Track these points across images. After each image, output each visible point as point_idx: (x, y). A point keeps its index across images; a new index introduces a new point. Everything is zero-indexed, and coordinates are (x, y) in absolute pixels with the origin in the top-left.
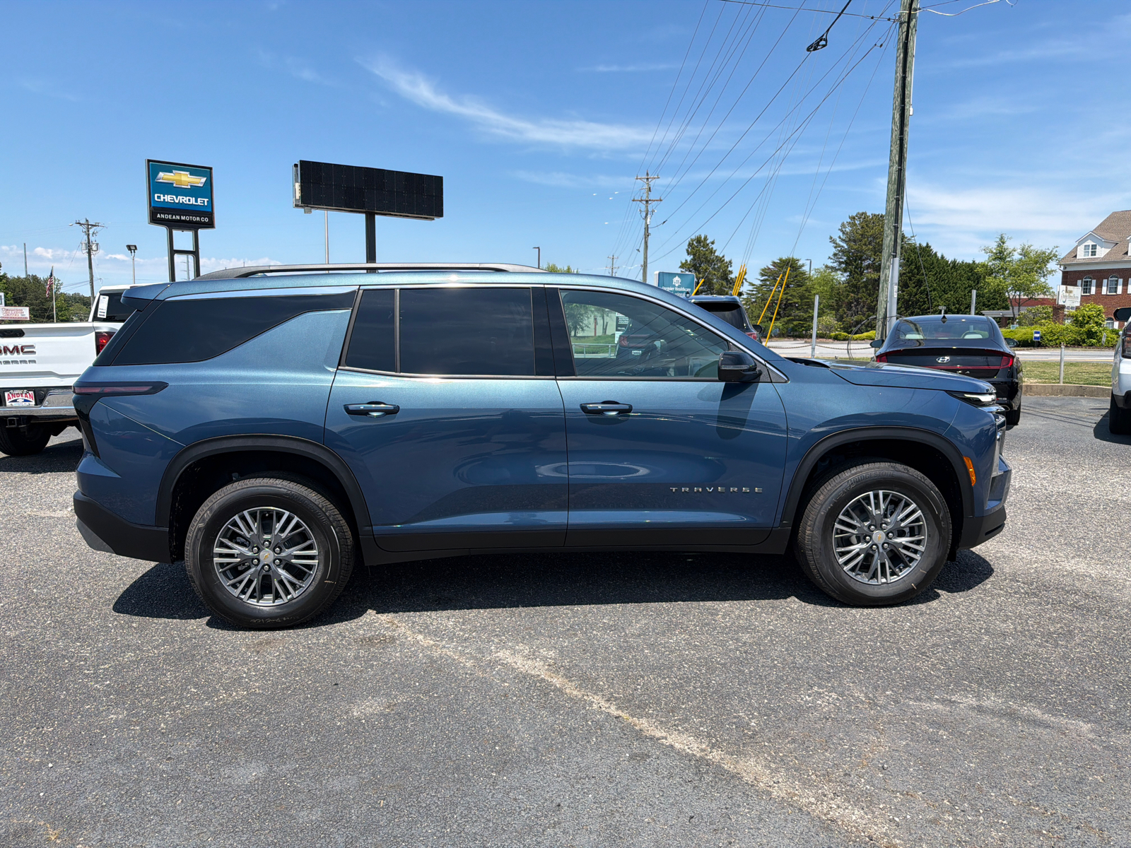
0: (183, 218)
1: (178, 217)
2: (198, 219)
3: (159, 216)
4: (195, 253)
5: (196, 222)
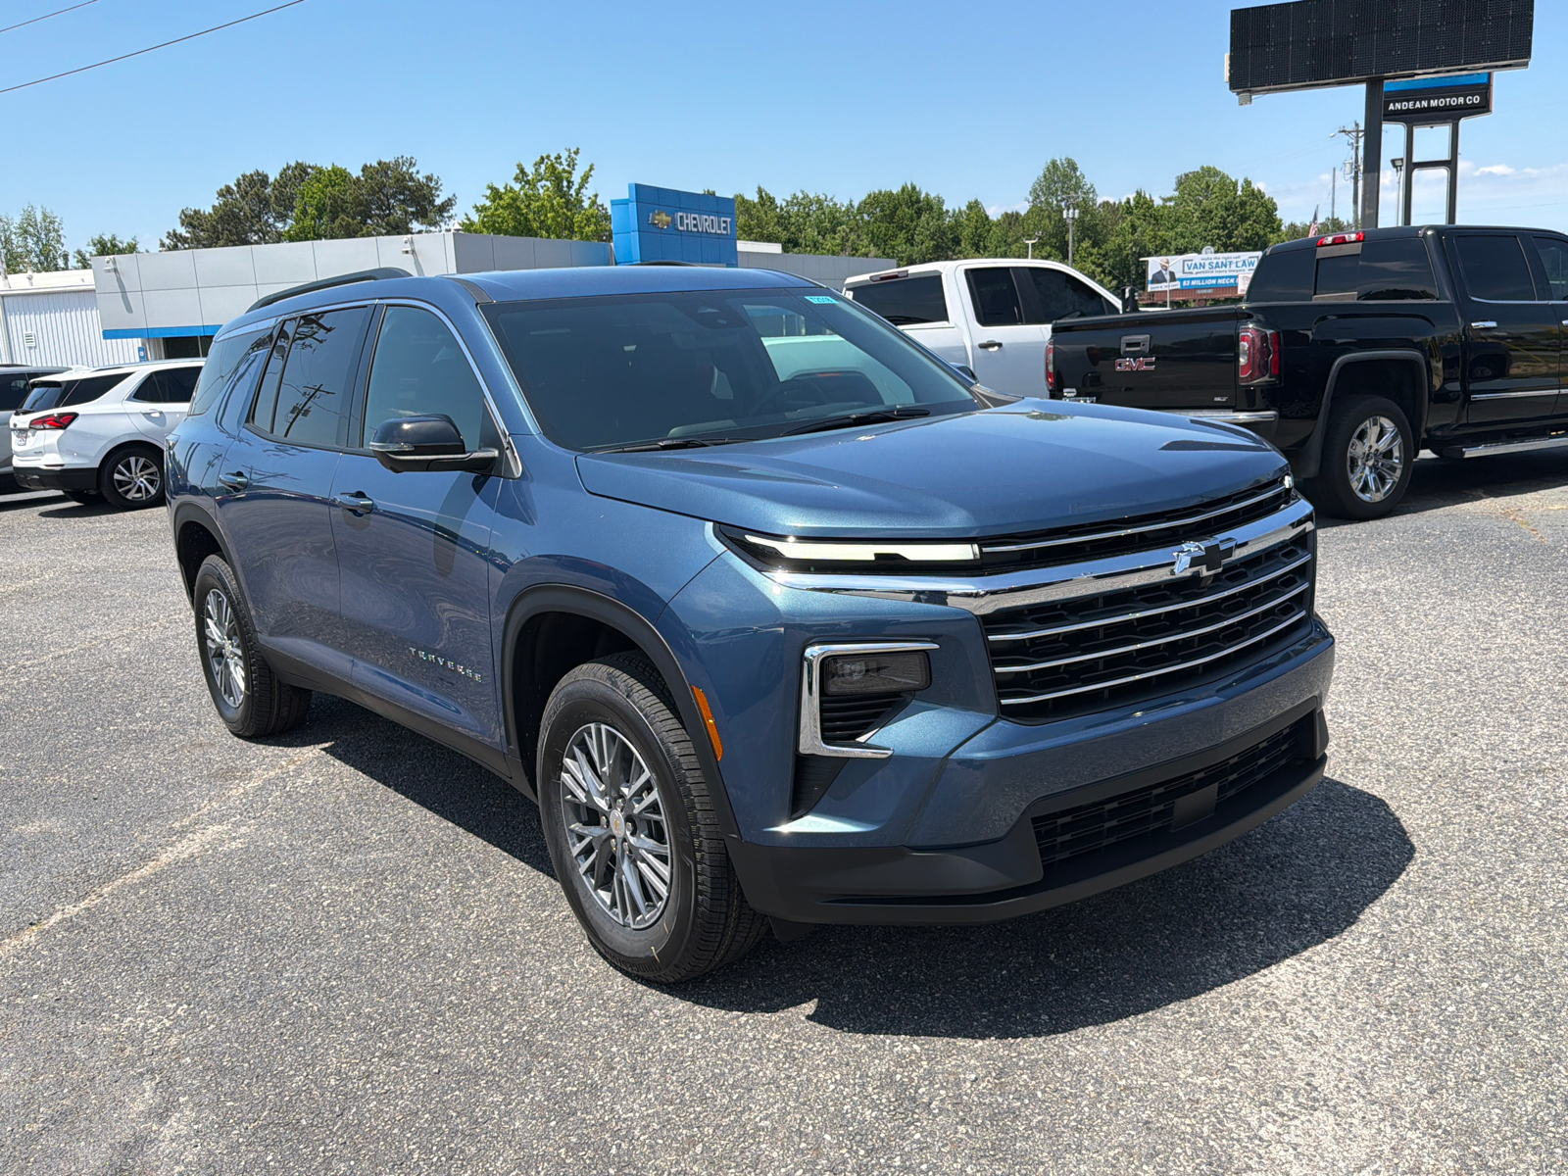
0: (1434, 103)
1: (1425, 104)
2: (1461, 100)
3: (1391, 107)
4: (1451, 164)
5: (1458, 108)
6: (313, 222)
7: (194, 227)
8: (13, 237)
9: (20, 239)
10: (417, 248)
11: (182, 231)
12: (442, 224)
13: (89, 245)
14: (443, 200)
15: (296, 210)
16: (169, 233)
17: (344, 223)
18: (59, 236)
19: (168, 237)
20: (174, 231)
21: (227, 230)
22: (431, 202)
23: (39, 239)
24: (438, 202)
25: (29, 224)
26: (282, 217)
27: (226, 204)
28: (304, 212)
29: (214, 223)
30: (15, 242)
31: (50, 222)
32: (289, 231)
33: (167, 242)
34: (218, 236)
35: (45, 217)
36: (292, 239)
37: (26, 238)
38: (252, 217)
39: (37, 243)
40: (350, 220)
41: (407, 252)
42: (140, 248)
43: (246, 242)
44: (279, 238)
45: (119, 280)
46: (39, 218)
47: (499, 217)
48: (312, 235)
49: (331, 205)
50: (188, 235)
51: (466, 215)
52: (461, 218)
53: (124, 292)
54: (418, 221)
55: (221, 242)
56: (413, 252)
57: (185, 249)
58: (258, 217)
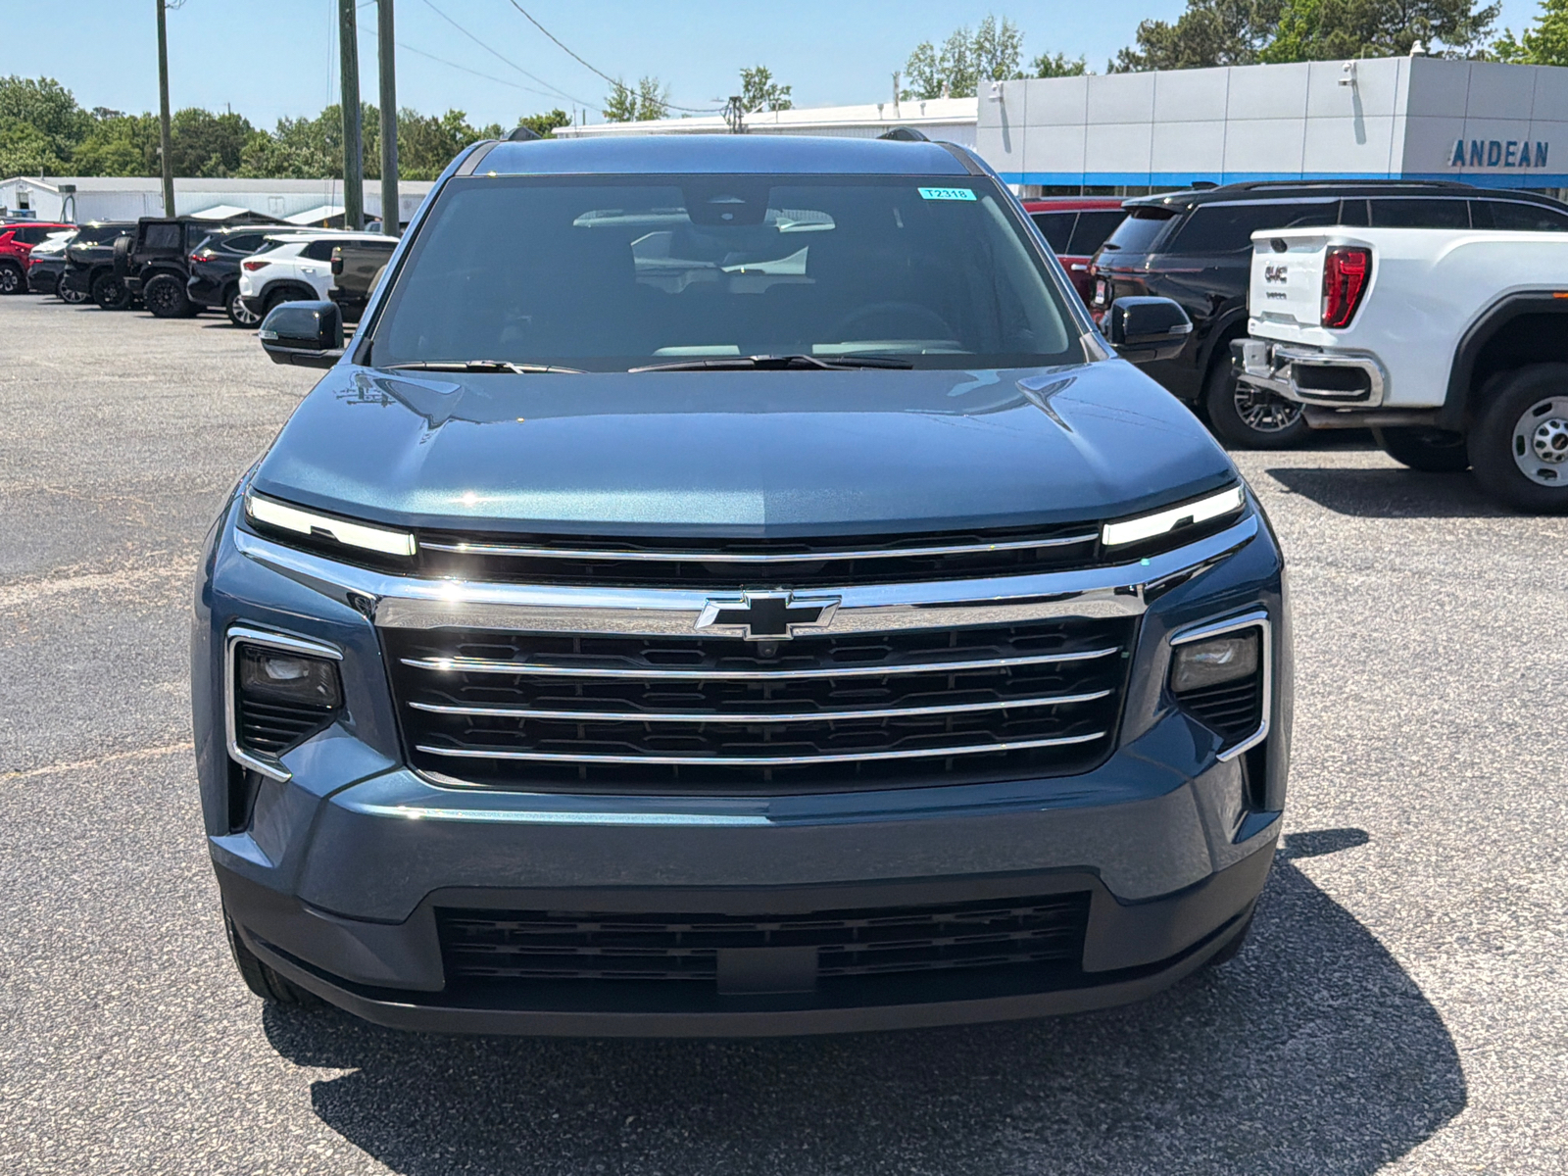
6: (1298, 40)
7: (1152, 45)
8: (968, 53)
9: (974, 56)
10: (1360, 77)
11: (1138, 50)
12: (1474, 42)
13: (1031, 66)
14: (1482, 10)
15: (1281, 22)
16: (1121, 52)
17: (1337, 41)
18: (1016, 53)
19: (1119, 57)
20: (1127, 49)
21: (1190, 48)
22: (1464, 13)
23: (994, 56)
24: (1474, 11)
25: (986, 39)
26: (1263, 32)
27: (1194, 15)
28: (1291, 26)
29: (1176, 40)
30: (968, 60)
31: (1009, 37)
32: (1267, 50)
33: (1117, 62)
34: (1177, 57)
35: (1005, 29)
36: (1268, 60)
37: (980, 55)
38: (1224, 32)
39: (990, 63)
40: (1346, 37)
41: (1345, 83)
42: (1088, 70)
43: (1212, 64)
44: (1254, 59)
45: (1003, 111)
46: (998, 31)
47: (1556, 34)
48: (1294, 56)
49: (1326, 17)
50: (1143, 55)
51: (1507, 30)
52: (1500, 36)
53: (1006, 127)
54: (1441, 38)
55: (1179, 64)
56: (1354, 83)
57: (1137, 71)
58: (1233, 32)
